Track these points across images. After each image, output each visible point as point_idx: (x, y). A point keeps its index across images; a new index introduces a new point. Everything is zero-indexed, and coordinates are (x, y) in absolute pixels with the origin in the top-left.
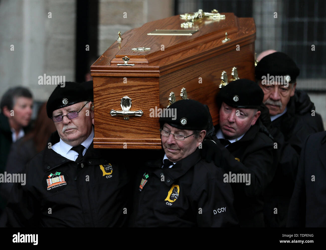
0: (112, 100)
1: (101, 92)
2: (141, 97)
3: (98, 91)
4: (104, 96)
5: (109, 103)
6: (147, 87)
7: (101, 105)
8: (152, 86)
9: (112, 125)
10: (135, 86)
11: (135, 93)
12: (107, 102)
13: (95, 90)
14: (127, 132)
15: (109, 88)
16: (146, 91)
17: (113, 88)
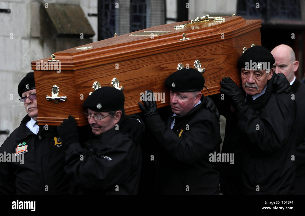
0: (47, 88)
1: (39, 82)
2: (64, 86)
4: (42, 85)
5: (45, 90)
6: (67, 78)
7: (40, 92)
8: (71, 78)
9: (48, 107)
10: (60, 77)
11: (60, 83)
12: (44, 90)
13: (36, 80)
14: (58, 113)
15: (44, 79)
16: (67, 81)
17: (47, 79)
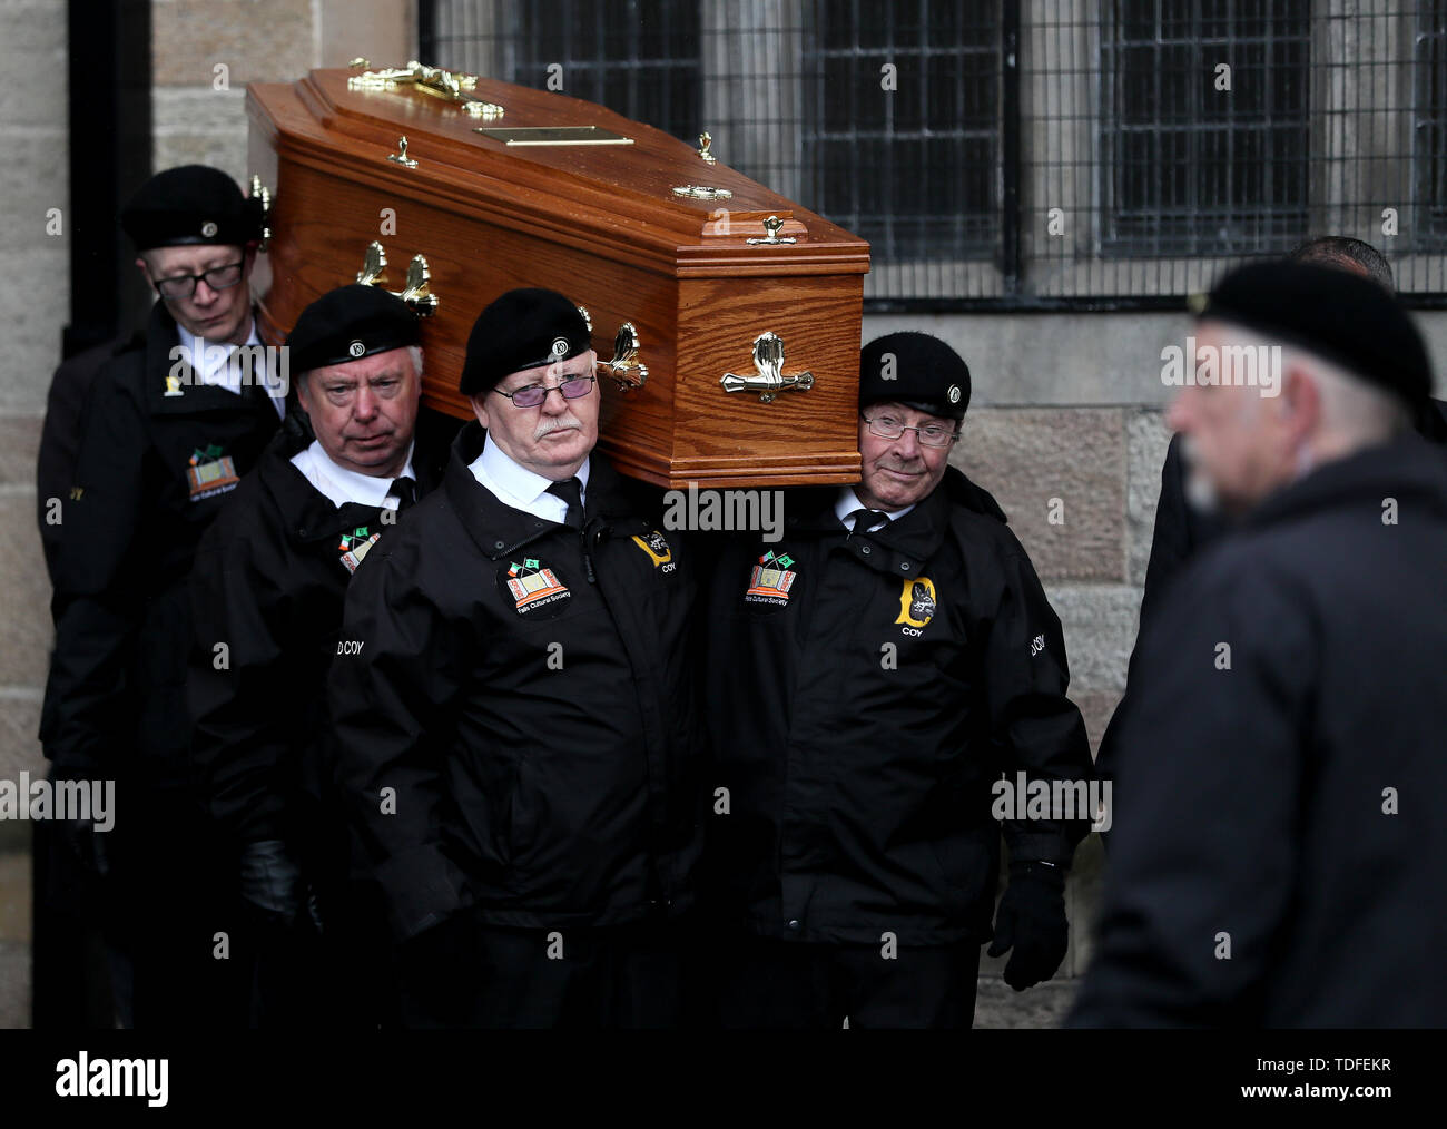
0: (729, 345)
1: (701, 326)
2: (809, 333)
3: (690, 320)
4: (707, 336)
5: (721, 354)
6: (828, 303)
7: (695, 361)
8: (843, 301)
9: (722, 418)
10: (796, 303)
11: (793, 323)
12: (716, 351)
13: (683, 317)
14: (766, 437)
15: (722, 311)
16: (824, 314)
17: (734, 310)
